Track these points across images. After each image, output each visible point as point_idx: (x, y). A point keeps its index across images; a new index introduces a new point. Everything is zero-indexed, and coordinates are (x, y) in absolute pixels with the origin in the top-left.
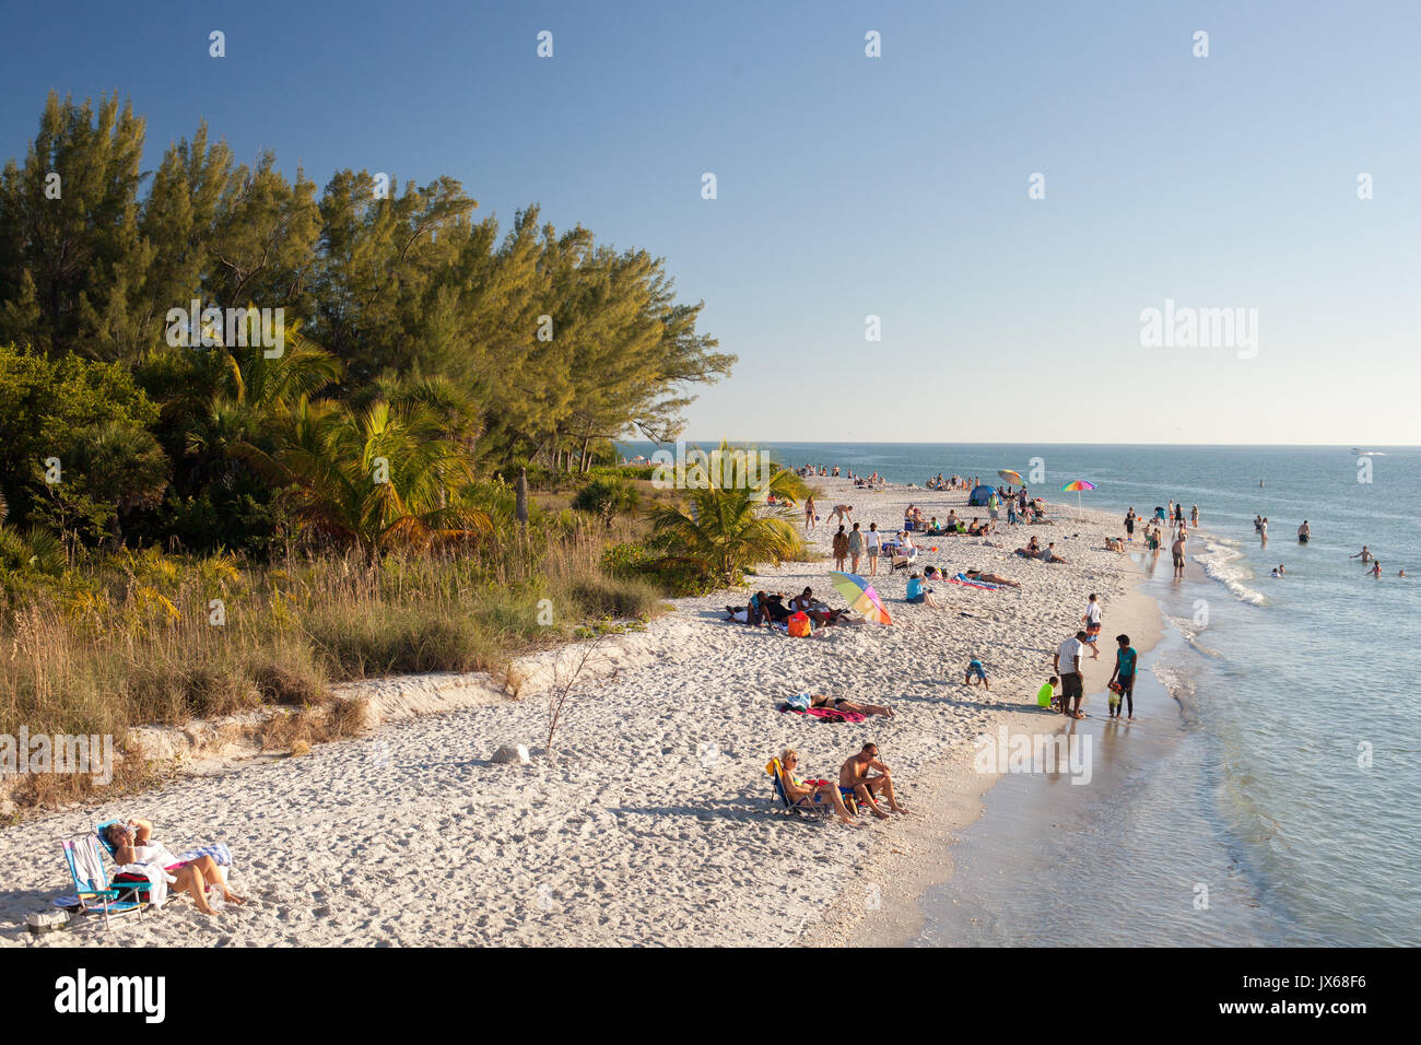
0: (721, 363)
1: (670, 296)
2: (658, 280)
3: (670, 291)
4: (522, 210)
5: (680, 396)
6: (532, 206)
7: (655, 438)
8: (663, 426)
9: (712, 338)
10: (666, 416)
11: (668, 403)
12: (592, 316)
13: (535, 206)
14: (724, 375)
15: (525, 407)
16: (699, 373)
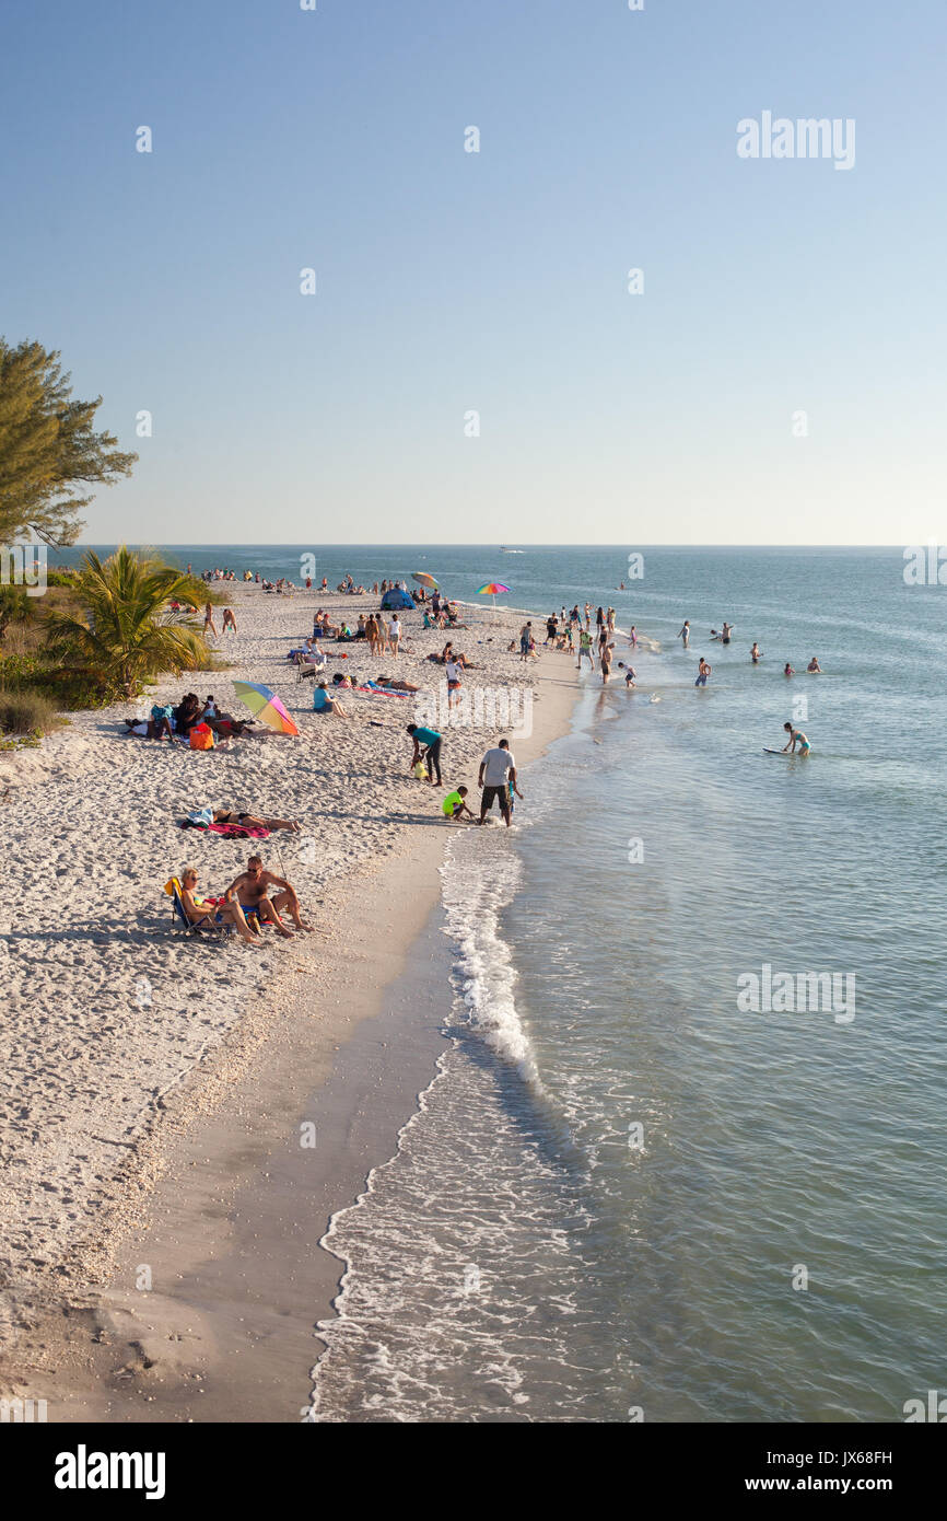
0: (121, 462)
1: (66, 392)
2: (54, 375)
3: (66, 386)
5: (77, 497)
7: (51, 541)
8: (60, 529)
9: (111, 436)
10: (63, 518)
11: (64, 504)
14: (124, 475)
16: (98, 473)
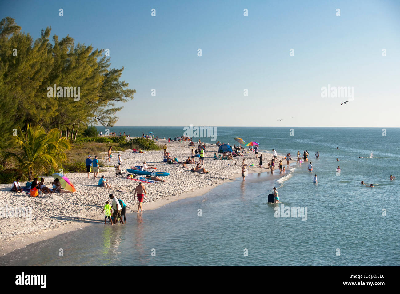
0: (129, 93)
1: (108, 65)
2: (103, 59)
3: (108, 63)
4: (44, 30)
5: (116, 107)
6: (48, 27)
7: (105, 125)
8: (108, 120)
10: (110, 115)
11: (110, 110)
12: (67, 74)
13: (49, 28)
14: (130, 98)
15: (35, 112)
16: (120, 98)
